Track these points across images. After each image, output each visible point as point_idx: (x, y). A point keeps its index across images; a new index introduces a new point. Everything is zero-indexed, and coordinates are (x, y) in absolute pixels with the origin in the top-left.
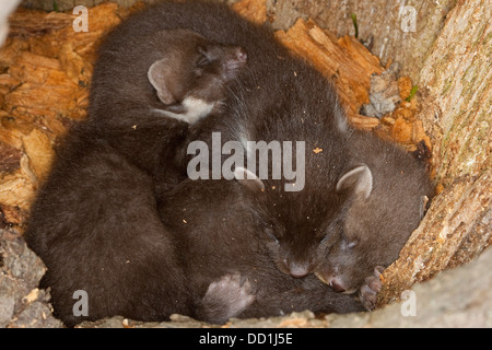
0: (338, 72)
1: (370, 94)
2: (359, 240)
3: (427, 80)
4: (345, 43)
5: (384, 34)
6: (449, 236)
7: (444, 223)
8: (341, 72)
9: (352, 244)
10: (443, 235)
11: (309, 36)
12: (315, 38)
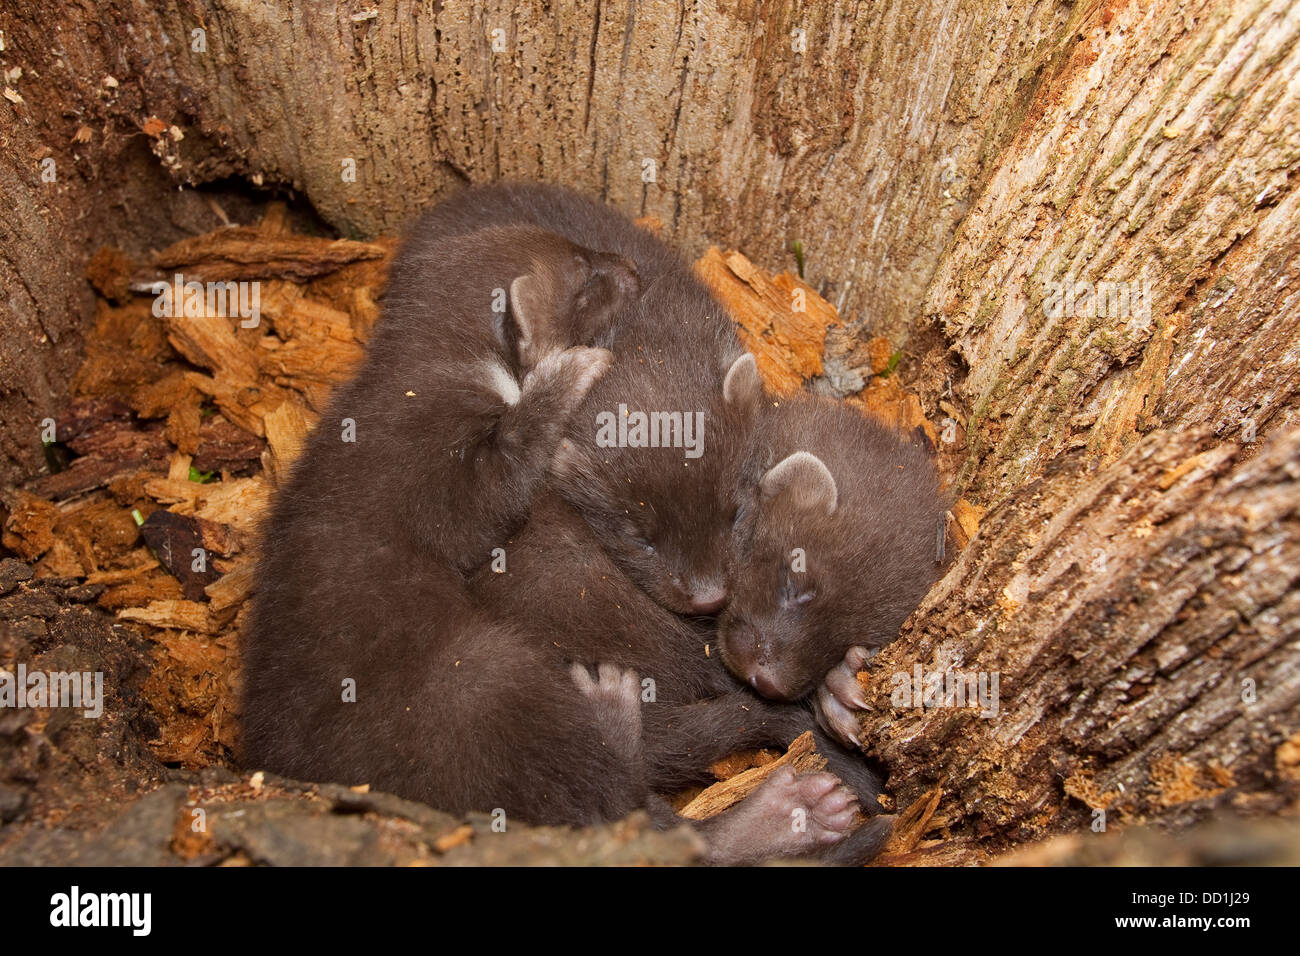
0: (771, 325)
1: (823, 360)
2: (819, 591)
3: (940, 306)
4: (785, 282)
5: (845, 274)
6: (1035, 598)
7: (1016, 565)
8: (776, 326)
9: (804, 597)
10: (1015, 592)
11: (729, 269)
12: (737, 271)
